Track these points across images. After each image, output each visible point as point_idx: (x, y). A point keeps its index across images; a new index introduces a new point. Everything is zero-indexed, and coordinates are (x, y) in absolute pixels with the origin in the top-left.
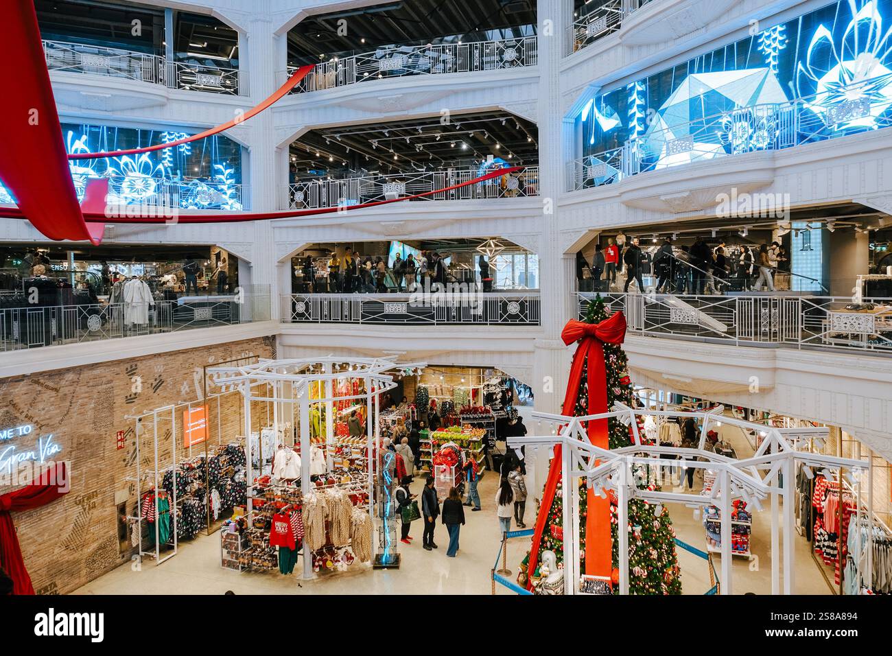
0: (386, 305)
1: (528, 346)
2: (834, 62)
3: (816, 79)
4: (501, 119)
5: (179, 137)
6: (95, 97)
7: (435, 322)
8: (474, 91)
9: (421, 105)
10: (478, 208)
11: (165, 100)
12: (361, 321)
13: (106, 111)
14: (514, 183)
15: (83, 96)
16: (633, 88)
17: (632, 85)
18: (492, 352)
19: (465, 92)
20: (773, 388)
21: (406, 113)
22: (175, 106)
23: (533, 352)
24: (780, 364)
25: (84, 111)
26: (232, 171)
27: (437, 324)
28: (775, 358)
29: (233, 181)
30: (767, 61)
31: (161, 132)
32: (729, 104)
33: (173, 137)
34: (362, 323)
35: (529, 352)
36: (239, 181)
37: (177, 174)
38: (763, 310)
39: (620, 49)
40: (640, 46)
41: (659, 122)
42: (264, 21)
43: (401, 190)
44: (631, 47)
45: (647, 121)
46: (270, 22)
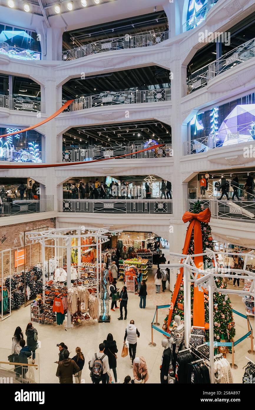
0: (105, 204)
1: (167, 223)
4: (155, 124)
7: (126, 212)
8: (144, 111)
9: (120, 117)
10: (145, 162)
11: (8, 115)
12: (93, 211)
16: (213, 110)
18: (151, 226)
21: (114, 120)
22: (13, 117)
23: (169, 225)
26: (37, 145)
27: (127, 213)
29: (38, 150)
31: (6, 128)
33: (12, 131)
34: (94, 212)
35: (167, 226)
39: (207, 94)
40: (215, 93)
41: (224, 125)
42: (52, 81)
43: (111, 154)
44: (212, 93)
45: (219, 125)
46: (55, 81)
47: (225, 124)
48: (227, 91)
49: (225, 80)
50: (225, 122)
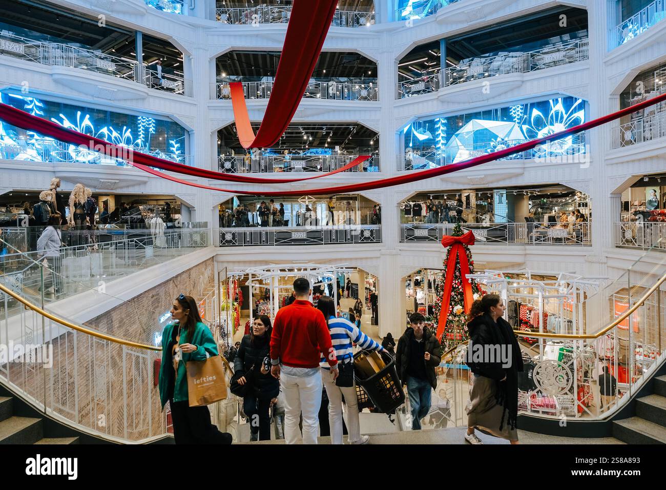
0: (293, 233)
1: (377, 254)
2: (545, 126)
3: (537, 132)
4: (350, 127)
5: (148, 121)
6: (106, 90)
7: (323, 243)
8: (344, 111)
9: (313, 115)
10: (350, 177)
11: (146, 95)
12: (275, 244)
13: (110, 100)
14: (367, 164)
15: (99, 88)
16: (439, 121)
17: (438, 119)
18: (356, 259)
19: (339, 111)
20: (525, 263)
21: (303, 119)
22: (151, 100)
23: (379, 257)
24: (528, 252)
25: (95, 99)
26: (178, 145)
27: (325, 244)
28: (525, 250)
29: (179, 152)
30: (514, 120)
31: (137, 117)
32: (496, 137)
33: (144, 121)
35: (377, 258)
36: (183, 153)
37: (146, 146)
38: (520, 229)
39: (435, 102)
40: (448, 102)
41: (455, 141)
42: (204, 49)
43: (303, 165)
44: (443, 102)
45: (448, 138)
46: (207, 50)
47: (456, 139)
48: (464, 103)
49: (466, 91)
50: (457, 136)
